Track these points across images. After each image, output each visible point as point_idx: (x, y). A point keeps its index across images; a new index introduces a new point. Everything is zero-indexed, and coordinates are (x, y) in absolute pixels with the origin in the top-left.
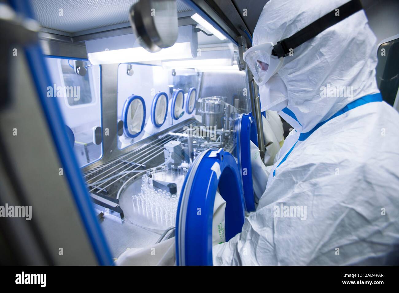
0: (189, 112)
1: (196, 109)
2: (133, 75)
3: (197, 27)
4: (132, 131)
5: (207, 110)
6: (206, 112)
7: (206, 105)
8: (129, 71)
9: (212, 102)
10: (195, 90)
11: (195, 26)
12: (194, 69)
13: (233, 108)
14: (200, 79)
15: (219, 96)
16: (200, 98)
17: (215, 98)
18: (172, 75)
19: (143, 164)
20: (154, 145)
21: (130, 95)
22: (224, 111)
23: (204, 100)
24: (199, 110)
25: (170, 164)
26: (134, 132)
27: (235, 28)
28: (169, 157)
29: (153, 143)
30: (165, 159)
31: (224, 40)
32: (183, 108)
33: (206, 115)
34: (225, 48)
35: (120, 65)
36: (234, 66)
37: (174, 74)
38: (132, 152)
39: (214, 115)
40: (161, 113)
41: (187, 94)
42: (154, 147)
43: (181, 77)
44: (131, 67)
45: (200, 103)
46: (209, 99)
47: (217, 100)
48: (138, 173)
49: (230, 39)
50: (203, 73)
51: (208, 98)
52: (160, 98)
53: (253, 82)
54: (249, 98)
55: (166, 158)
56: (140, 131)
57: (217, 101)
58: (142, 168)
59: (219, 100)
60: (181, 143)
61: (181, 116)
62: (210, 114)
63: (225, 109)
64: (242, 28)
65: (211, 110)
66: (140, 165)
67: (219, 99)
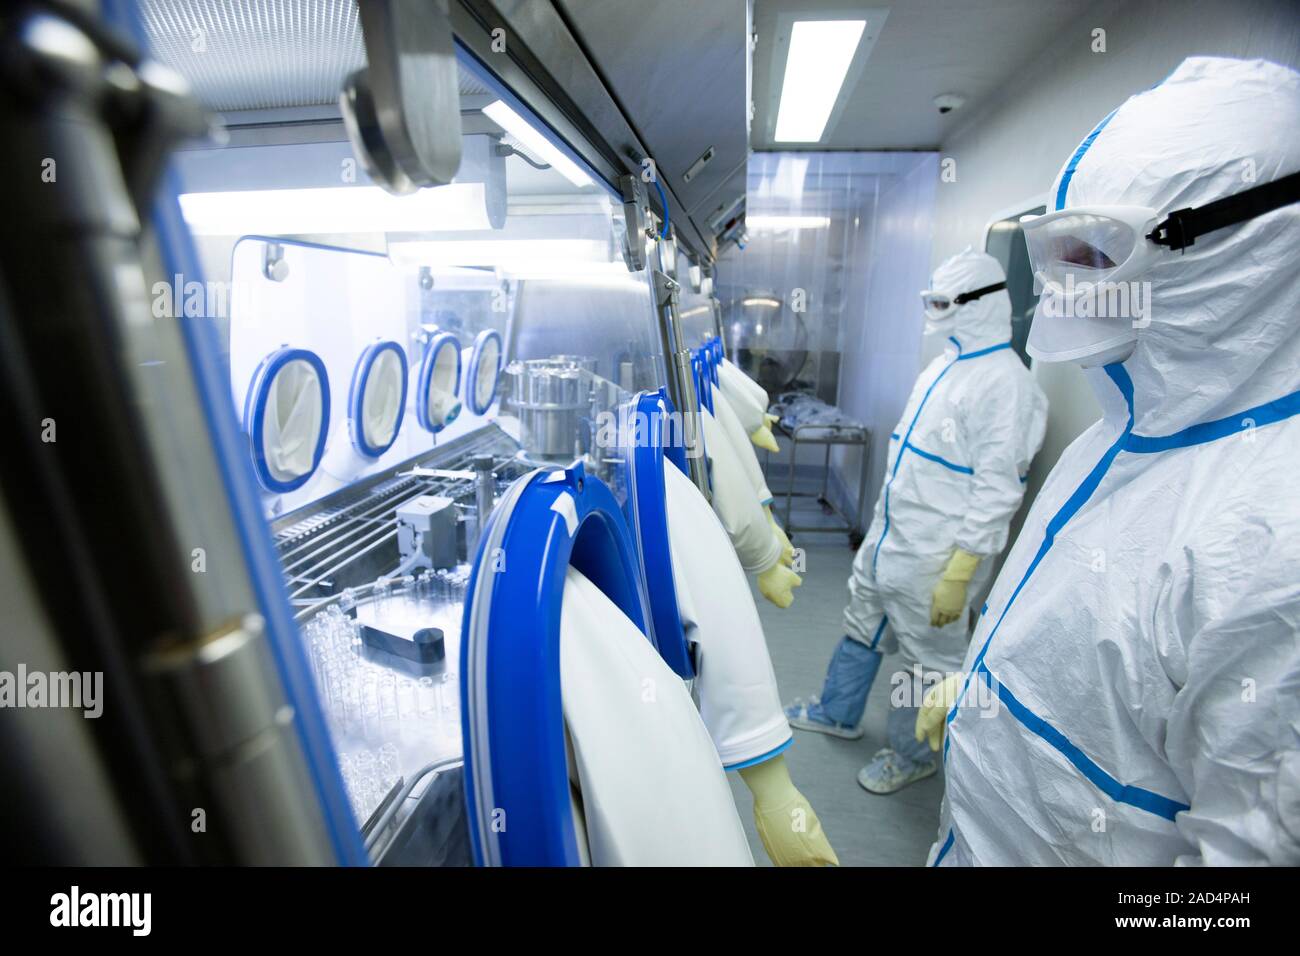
0: (478, 407)
1: (498, 399)
2: (286, 281)
3: (503, 141)
4: (281, 468)
5: (536, 399)
6: (534, 405)
7: (531, 381)
8: (271, 267)
9: (552, 374)
10: (493, 335)
11: (500, 139)
12: (490, 269)
13: (617, 391)
14: (511, 305)
15: (574, 357)
16: (513, 362)
17: (561, 359)
18: (421, 284)
19: (325, 579)
20: (360, 517)
21: (273, 347)
22: (590, 400)
23: (527, 367)
24: (509, 401)
25: (418, 571)
26: (287, 473)
27: (613, 152)
28: (415, 548)
29: (354, 510)
30: (400, 555)
31: (588, 186)
32: (456, 393)
33: (534, 414)
34: (589, 210)
35: (238, 246)
36: (615, 263)
37: (427, 284)
38: (281, 542)
39: (557, 413)
40: (382, 411)
41: (471, 349)
42: (360, 523)
43: (451, 295)
44: (280, 252)
45: (512, 376)
46: (541, 365)
47: (568, 366)
48: (304, 607)
49: (603, 185)
50: (521, 283)
51: (538, 361)
52: (379, 361)
53: (669, 307)
54: (661, 354)
55: (405, 555)
56: (308, 469)
57: (567, 370)
58: (320, 591)
59: (572, 366)
60: (455, 504)
61: (450, 419)
62: (547, 411)
63: (593, 393)
64: (633, 153)
65: (549, 398)
66: (311, 583)
67: (573, 364)
